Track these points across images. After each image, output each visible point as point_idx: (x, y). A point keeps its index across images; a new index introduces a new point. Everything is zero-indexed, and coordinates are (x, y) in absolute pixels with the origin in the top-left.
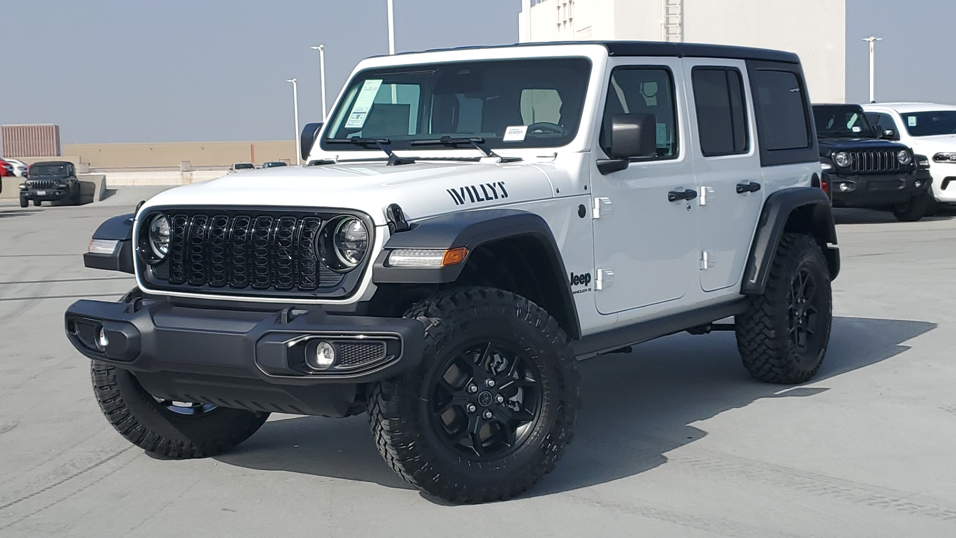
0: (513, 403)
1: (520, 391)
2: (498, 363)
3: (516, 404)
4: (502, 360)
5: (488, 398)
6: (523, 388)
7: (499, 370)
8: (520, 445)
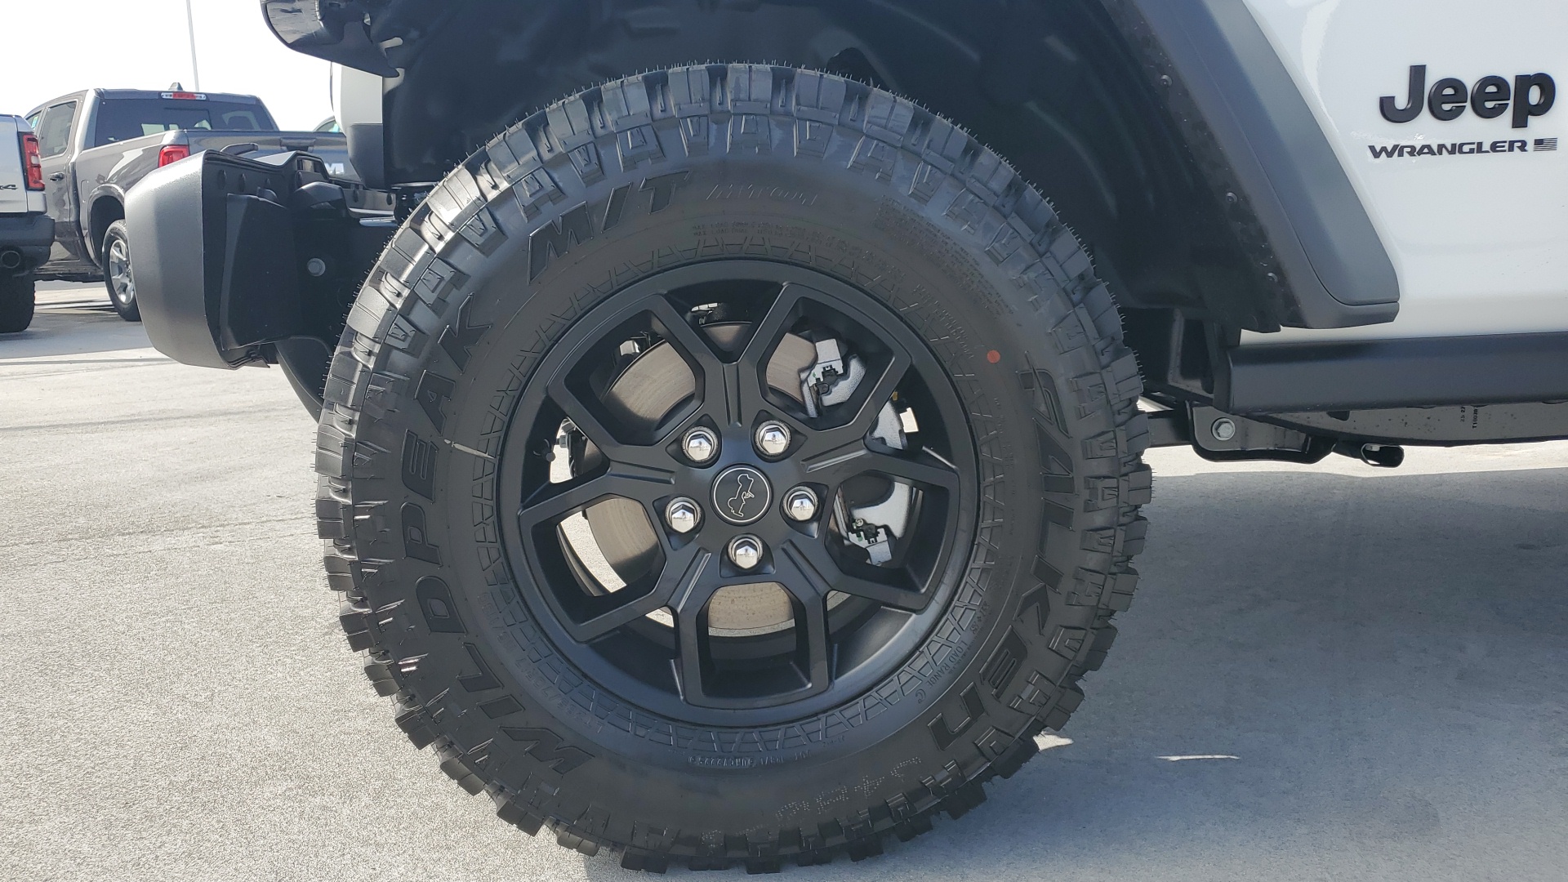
0: (870, 531)
1: (901, 494)
2: (829, 373)
3: (882, 536)
4: (846, 367)
5: (750, 495)
6: (915, 485)
7: (828, 400)
8: (856, 690)
